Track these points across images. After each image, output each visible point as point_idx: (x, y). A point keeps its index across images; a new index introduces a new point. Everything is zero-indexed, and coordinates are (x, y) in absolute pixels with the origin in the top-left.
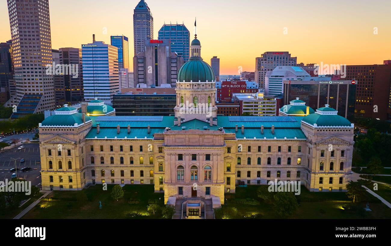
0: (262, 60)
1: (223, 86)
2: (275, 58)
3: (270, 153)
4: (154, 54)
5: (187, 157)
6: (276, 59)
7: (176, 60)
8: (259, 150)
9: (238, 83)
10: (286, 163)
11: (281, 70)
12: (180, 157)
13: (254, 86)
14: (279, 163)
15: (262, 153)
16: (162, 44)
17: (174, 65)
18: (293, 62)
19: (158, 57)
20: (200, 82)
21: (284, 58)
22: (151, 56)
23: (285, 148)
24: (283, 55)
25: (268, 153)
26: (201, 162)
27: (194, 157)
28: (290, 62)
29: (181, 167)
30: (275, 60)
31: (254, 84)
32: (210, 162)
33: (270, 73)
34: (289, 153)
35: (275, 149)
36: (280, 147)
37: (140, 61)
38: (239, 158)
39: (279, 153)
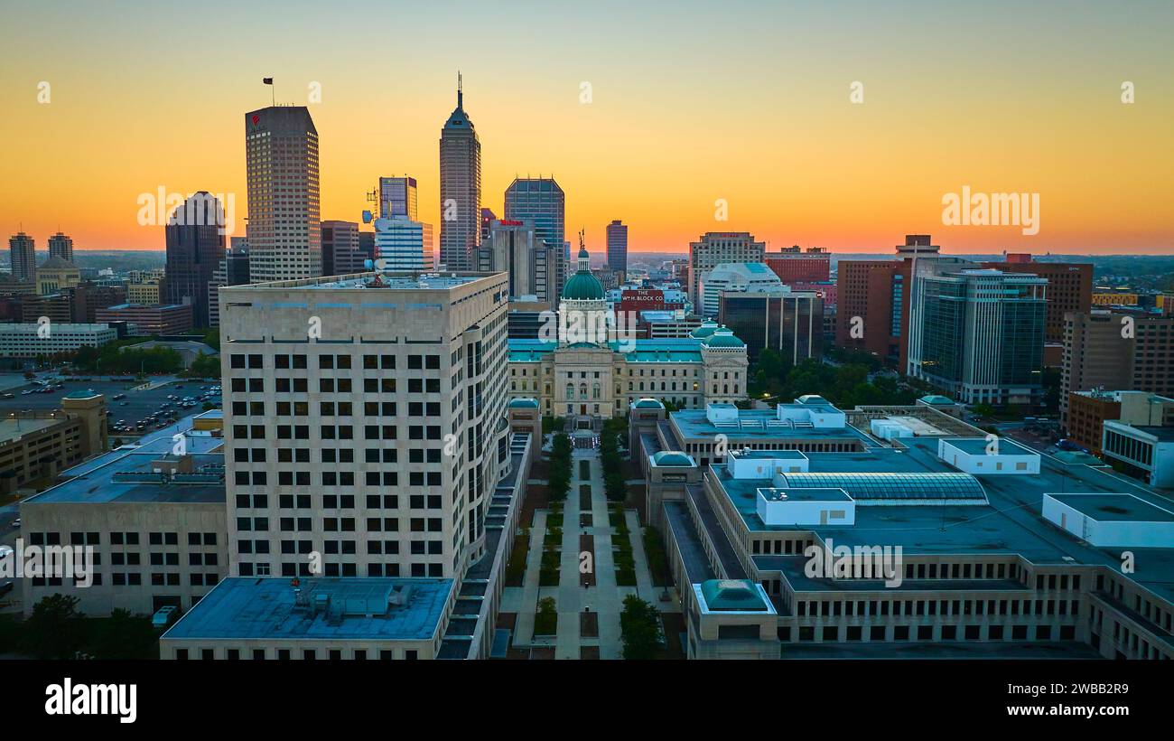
0: (700, 248)
1: (625, 298)
2: (724, 245)
3: (664, 378)
4: (508, 245)
5: (577, 375)
6: (727, 247)
7: (544, 254)
8: (653, 374)
9: (650, 294)
10: (682, 388)
11: (724, 270)
12: (570, 375)
13: (677, 298)
14: (674, 388)
15: (655, 378)
16: (522, 228)
17: (541, 262)
18: (757, 253)
19: (515, 248)
20: (588, 300)
21: (740, 245)
22: (502, 247)
23: (680, 372)
24: (738, 239)
25: (662, 378)
26: (590, 380)
27: (583, 375)
28: (751, 252)
29: (570, 384)
30: (724, 247)
31: (677, 295)
32: (599, 380)
33: (707, 276)
34: (685, 378)
35: (669, 373)
36: (674, 371)
37: (483, 255)
38: (631, 383)
39: (674, 378)
